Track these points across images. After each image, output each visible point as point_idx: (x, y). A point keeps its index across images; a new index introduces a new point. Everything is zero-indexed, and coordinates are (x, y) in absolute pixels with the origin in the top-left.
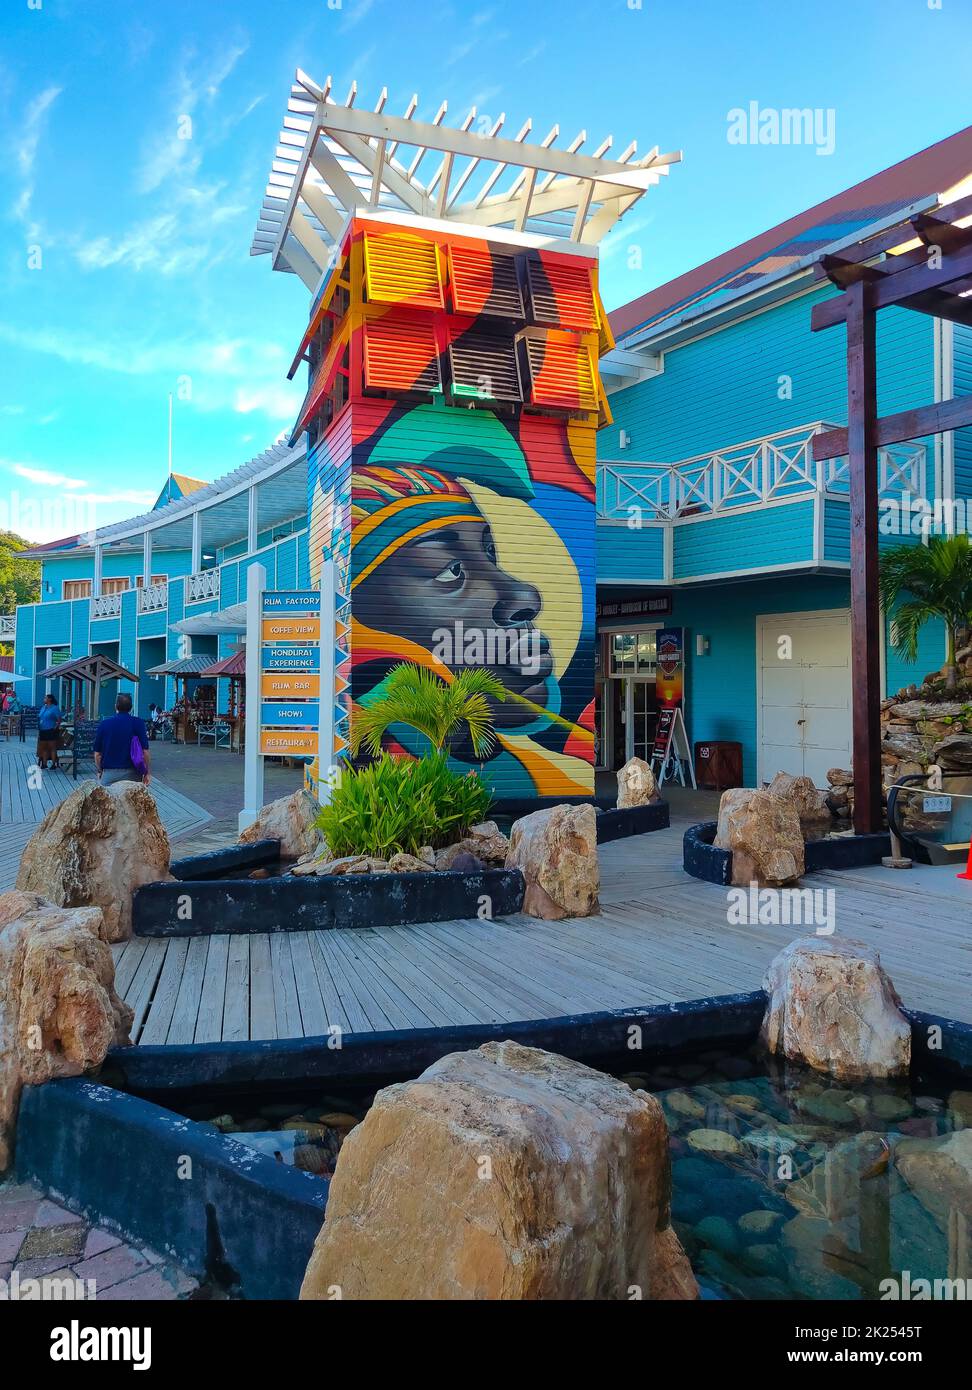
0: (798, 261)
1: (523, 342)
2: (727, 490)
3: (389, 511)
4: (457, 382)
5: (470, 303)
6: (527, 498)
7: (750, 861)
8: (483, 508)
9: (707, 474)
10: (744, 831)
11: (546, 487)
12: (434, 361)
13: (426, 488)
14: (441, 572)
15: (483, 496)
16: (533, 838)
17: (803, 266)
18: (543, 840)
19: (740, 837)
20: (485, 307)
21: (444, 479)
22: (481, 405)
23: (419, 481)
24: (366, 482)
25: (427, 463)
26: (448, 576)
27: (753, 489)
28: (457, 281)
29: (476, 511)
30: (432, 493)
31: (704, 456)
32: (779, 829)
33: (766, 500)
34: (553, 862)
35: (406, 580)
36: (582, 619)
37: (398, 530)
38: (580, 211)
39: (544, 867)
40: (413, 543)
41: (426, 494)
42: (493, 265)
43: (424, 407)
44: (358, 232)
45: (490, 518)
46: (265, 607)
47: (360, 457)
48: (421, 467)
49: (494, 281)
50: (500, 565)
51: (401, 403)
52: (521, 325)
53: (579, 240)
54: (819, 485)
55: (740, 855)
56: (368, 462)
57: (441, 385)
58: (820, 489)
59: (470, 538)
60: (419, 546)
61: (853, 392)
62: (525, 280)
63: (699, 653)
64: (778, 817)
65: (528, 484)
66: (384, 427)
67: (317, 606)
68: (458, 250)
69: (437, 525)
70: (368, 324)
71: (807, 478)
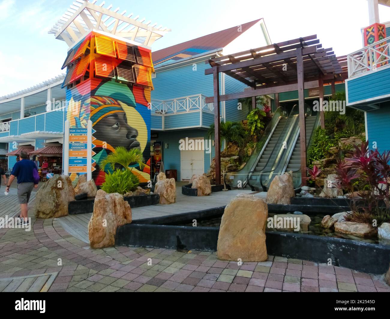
0: (192, 57)
1: (134, 68)
2: (178, 108)
3: (100, 108)
4: (119, 76)
5: (123, 57)
6: (135, 107)
7: (201, 190)
8: (124, 109)
9: (173, 104)
10: (200, 184)
11: (139, 104)
12: (113, 70)
13: (110, 102)
14: (113, 125)
15: (124, 106)
16: (162, 186)
17: (193, 58)
18: (164, 187)
19: (199, 185)
20: (126, 58)
21: (114, 101)
22: (123, 82)
23: (108, 101)
24: (94, 100)
25: (110, 96)
26: (115, 126)
27: (185, 108)
28: (119, 51)
29: (122, 110)
30: (111, 104)
31: (172, 99)
32: (206, 183)
33: (188, 111)
34: (167, 191)
35: (105, 127)
36: (147, 138)
37: (102, 113)
38: (148, 38)
39: (165, 192)
40: (106, 117)
41: (110, 104)
42: (127, 48)
43: (109, 82)
44: (93, 35)
45: (126, 111)
46: (70, 132)
47: (93, 93)
48: (109, 97)
49: (128, 52)
50: (129, 124)
51: (104, 80)
52: (133, 64)
53: (147, 45)
54: (201, 108)
55: (199, 189)
56: (95, 95)
57: (115, 77)
58: (201, 109)
59: (121, 116)
60: (108, 118)
61: (215, 89)
62: (135, 53)
63: (166, 148)
64: (206, 181)
65: (135, 103)
66: (99, 86)
67: (86, 133)
68: (119, 43)
69: (113, 112)
70: (96, 59)
71: (198, 106)
